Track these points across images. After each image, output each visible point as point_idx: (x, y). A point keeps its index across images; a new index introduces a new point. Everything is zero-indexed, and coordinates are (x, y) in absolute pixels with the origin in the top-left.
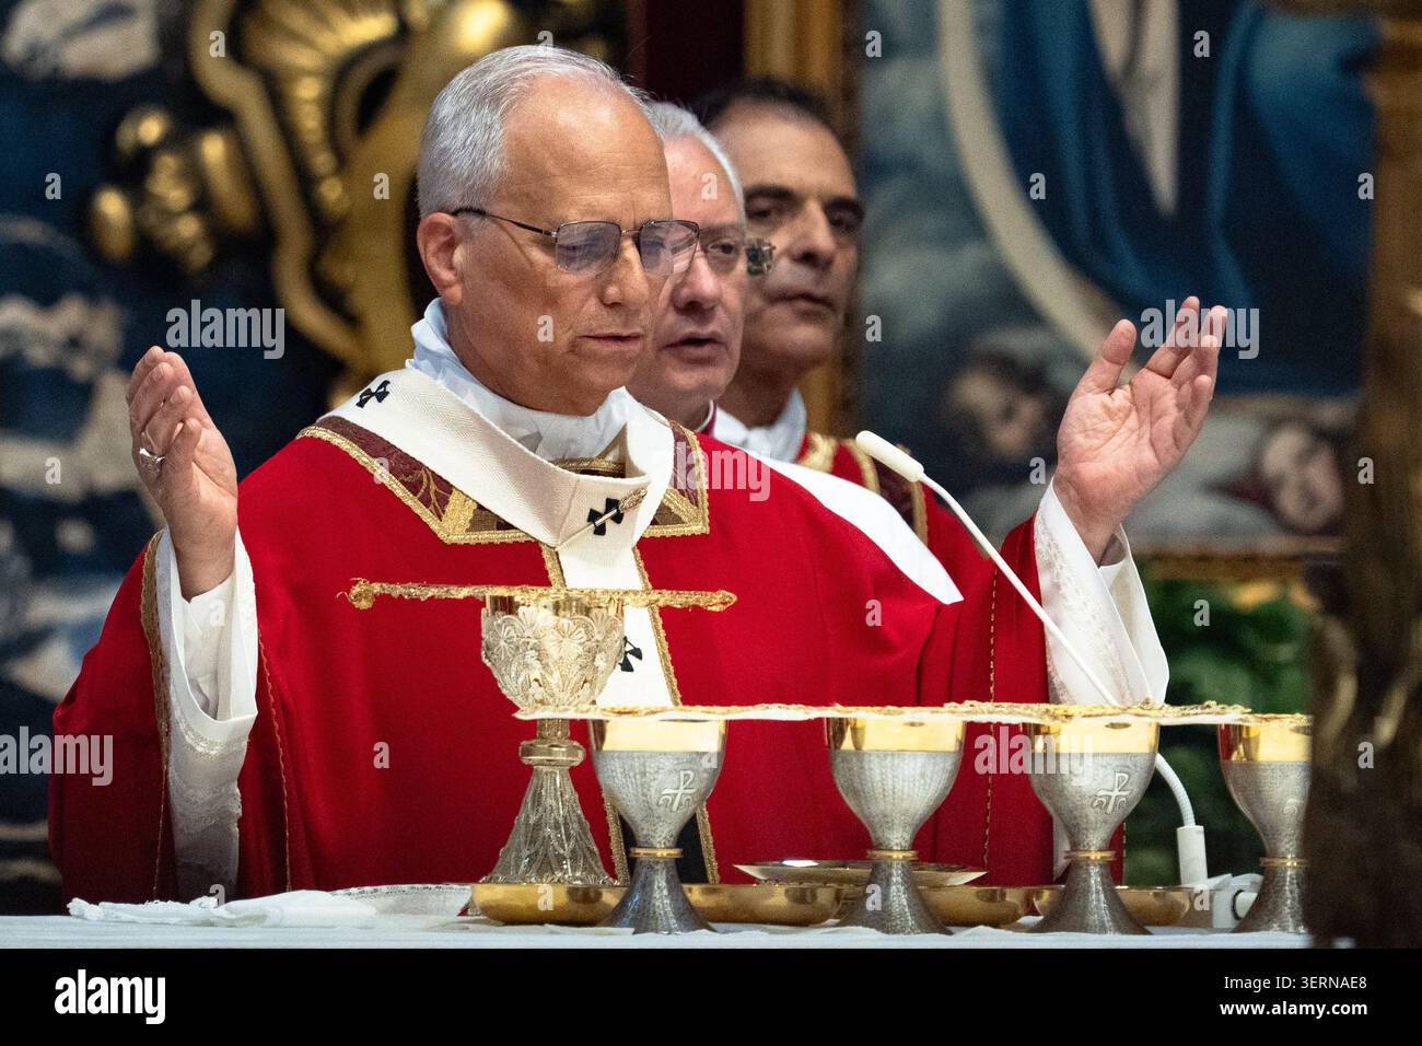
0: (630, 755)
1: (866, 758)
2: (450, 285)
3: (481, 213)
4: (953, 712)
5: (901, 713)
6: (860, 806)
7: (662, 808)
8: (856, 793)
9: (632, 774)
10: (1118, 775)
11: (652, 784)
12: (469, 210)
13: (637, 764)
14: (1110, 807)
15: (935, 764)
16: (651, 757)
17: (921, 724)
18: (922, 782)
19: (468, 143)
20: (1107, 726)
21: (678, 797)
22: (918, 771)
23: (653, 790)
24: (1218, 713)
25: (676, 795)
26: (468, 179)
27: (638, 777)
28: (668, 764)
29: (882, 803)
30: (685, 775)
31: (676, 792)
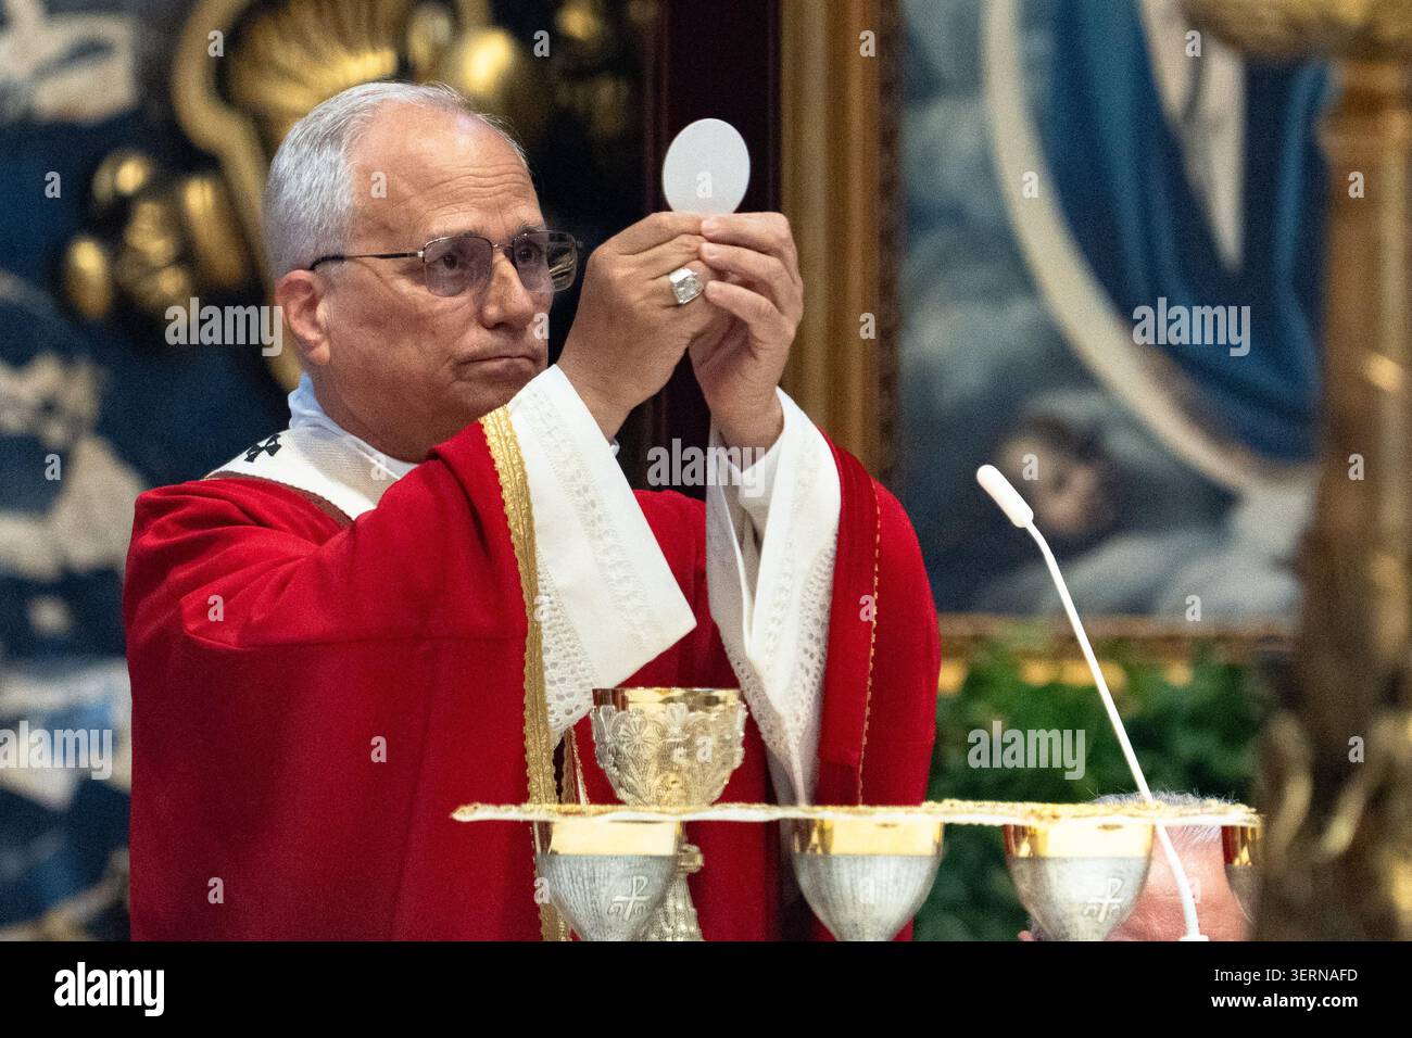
0: (578, 859)
1: (834, 861)
2: (317, 344)
3: (339, 258)
4: (929, 813)
5: (871, 814)
6: (828, 914)
7: (614, 917)
8: (823, 901)
9: (580, 879)
10: (1110, 880)
11: (602, 890)
12: (325, 260)
13: (585, 869)
14: (1101, 917)
15: (909, 869)
16: (600, 861)
17: (894, 826)
18: (896, 888)
19: (314, 185)
20: (1099, 828)
21: (631, 904)
22: (891, 877)
23: (603, 898)
24: (1219, 813)
25: (628, 902)
26: (320, 224)
27: (586, 883)
28: (618, 869)
29: (851, 911)
30: (638, 881)
31: (627, 899)
